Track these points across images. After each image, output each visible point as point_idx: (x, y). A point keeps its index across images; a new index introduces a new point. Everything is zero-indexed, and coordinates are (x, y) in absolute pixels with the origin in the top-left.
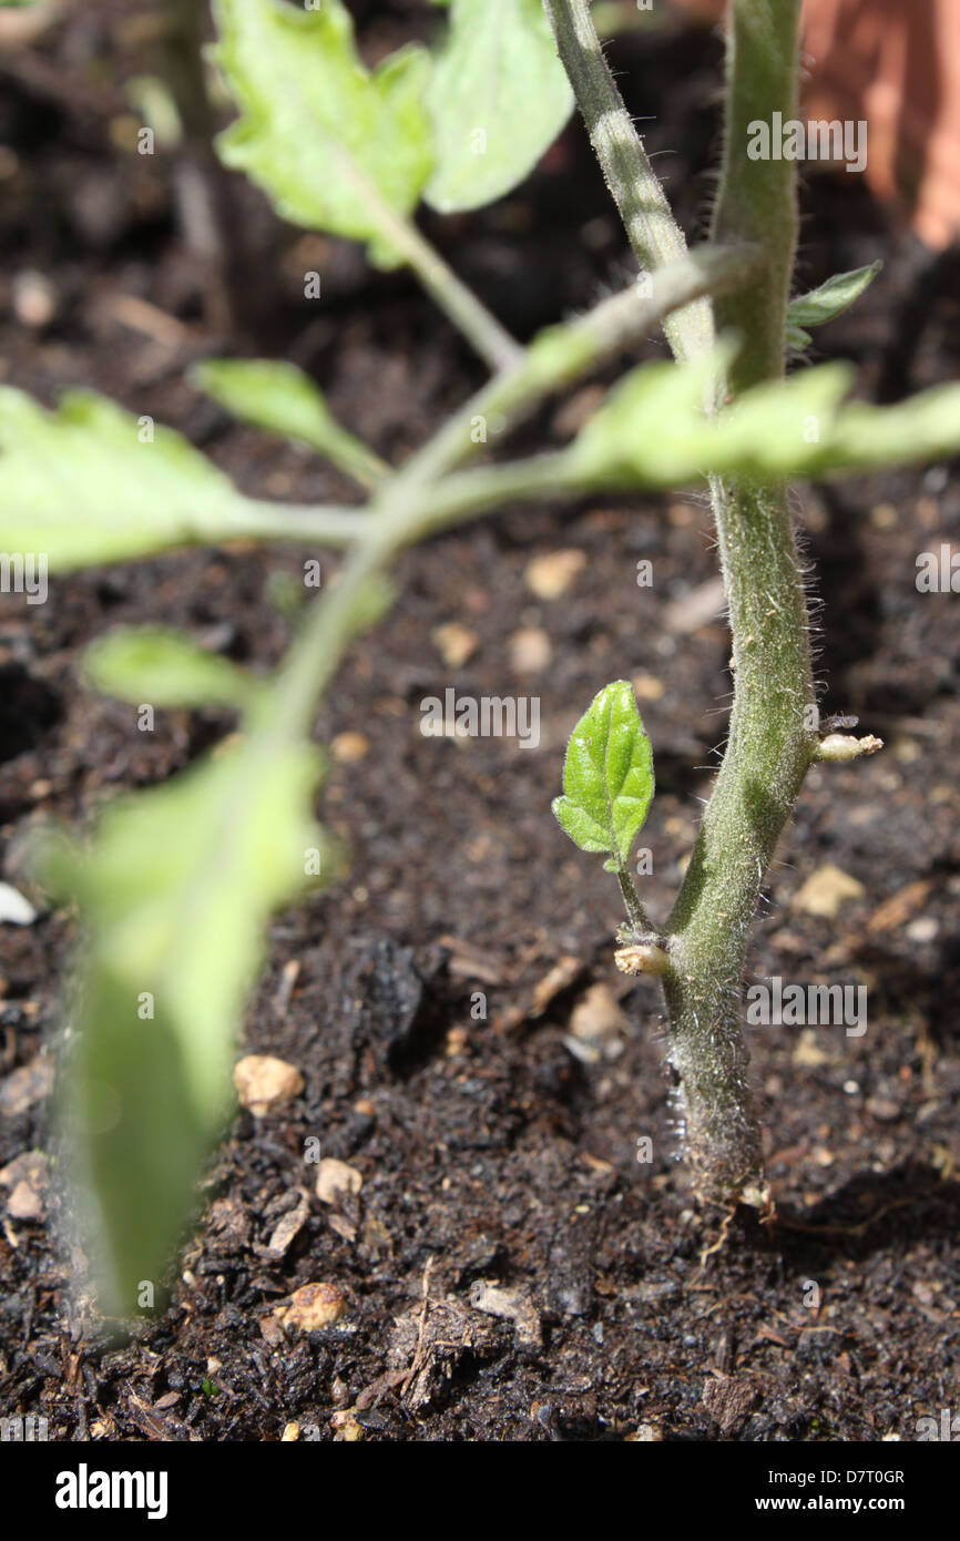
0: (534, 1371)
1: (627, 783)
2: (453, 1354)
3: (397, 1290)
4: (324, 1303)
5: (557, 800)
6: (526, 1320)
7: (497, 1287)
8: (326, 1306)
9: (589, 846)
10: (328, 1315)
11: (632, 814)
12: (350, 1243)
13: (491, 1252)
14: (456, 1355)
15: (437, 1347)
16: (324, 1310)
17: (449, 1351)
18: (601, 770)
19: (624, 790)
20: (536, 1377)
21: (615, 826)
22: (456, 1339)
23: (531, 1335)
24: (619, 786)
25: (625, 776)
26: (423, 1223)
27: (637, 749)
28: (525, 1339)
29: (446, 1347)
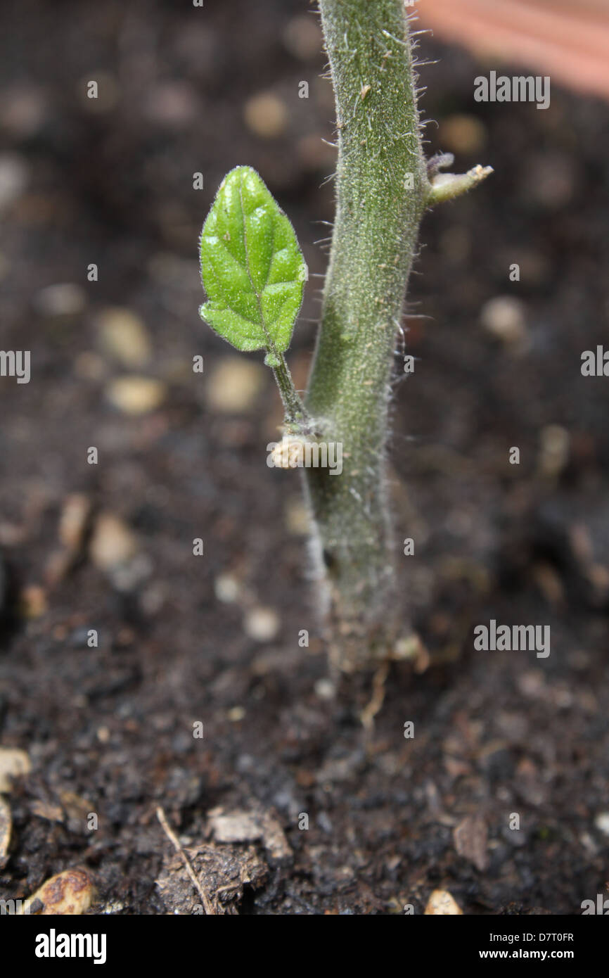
0: (301, 882)
1: (275, 270)
2: (236, 896)
3: (124, 852)
4: (75, 892)
5: (203, 307)
6: (272, 835)
7: (224, 814)
8: (79, 895)
9: (248, 345)
10: (83, 902)
11: (285, 300)
12: (58, 823)
13: (195, 784)
14: (239, 894)
15: (220, 894)
16: (78, 899)
17: (232, 894)
18: (243, 263)
19: (272, 277)
20: (305, 886)
21: (267, 317)
22: (233, 879)
23: (281, 848)
24: (266, 275)
25: (269, 262)
26: (108, 778)
27: (278, 232)
28: (278, 854)
29: (229, 891)
